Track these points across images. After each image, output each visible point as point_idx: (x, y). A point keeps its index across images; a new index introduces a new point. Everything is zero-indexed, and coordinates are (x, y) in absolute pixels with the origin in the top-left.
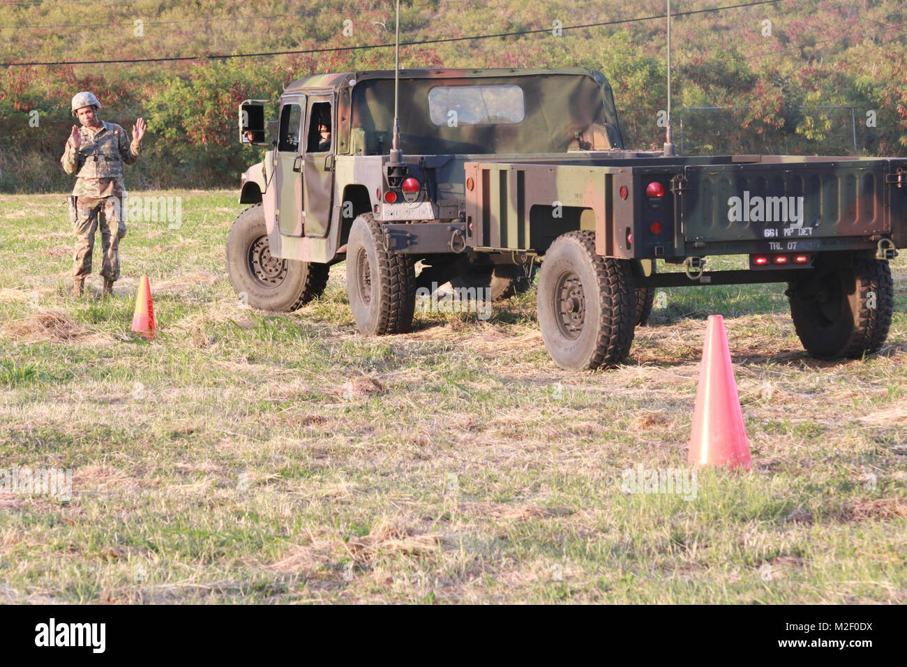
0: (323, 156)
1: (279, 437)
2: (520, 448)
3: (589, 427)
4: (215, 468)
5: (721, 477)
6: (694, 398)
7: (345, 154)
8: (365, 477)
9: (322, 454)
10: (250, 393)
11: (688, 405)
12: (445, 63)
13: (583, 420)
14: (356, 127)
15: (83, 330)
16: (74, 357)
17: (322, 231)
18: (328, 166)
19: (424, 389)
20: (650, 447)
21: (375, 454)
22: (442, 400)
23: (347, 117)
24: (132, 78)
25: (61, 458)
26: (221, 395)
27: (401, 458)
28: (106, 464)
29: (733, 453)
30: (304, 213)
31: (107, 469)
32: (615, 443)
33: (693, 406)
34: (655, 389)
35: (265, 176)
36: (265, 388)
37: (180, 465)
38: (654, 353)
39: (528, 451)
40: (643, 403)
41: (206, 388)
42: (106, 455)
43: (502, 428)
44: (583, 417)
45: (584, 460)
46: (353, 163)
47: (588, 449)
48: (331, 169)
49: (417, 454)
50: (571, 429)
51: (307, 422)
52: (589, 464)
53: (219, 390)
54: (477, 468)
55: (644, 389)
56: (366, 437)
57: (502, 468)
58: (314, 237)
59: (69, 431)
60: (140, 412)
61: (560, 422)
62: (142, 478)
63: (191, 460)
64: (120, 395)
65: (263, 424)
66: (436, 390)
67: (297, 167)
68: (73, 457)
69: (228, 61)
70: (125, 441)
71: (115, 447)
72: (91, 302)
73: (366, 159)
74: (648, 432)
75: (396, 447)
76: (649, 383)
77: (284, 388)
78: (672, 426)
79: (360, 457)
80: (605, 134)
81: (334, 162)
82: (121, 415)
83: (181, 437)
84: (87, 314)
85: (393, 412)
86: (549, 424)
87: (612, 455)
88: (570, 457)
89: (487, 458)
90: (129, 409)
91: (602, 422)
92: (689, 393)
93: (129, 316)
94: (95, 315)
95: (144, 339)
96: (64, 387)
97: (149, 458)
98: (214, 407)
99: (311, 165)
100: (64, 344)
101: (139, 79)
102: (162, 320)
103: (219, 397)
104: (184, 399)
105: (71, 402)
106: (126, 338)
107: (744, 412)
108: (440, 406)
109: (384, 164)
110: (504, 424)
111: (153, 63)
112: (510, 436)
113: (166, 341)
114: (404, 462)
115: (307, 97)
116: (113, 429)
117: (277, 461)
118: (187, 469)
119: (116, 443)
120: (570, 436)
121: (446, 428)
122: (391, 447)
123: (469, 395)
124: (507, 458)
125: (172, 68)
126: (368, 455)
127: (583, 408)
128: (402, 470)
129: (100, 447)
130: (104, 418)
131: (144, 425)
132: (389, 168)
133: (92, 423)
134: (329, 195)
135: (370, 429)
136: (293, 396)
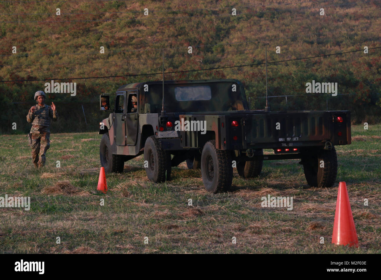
0: (134, 114)
1: (159, 234)
2: (260, 238)
3: (290, 229)
4: (132, 247)
5: (346, 250)
6: (334, 217)
7: (143, 113)
8: (195, 251)
9: (177, 241)
10: (147, 215)
11: (331, 220)
12: (227, 77)
13: (287, 226)
14: (146, 103)
15: (77, 190)
16: (73, 201)
17: (133, 143)
18: (136, 118)
19: (219, 213)
20: (315, 238)
21: (199, 241)
22: (227, 218)
23: (143, 99)
24: (97, 85)
25: (68, 243)
26: (135, 216)
27: (210, 243)
28: (87, 246)
29: (350, 240)
30: (126, 137)
31: (87, 248)
32: (301, 236)
33: (334, 220)
34: (317, 213)
35: (110, 123)
36: (153, 213)
37: (118, 246)
38: (317, 197)
39: (264, 239)
40: (311, 219)
41: (128, 214)
42: (87, 242)
43: (253, 230)
44: (287, 225)
45: (288, 243)
46: (146, 116)
47: (289, 238)
48: (137, 119)
49: (217, 241)
50: (282, 230)
51: (170, 227)
52: (290, 245)
53: (134, 215)
54: (242, 246)
55: (313, 213)
56: (195, 234)
57: (253, 247)
58: (130, 146)
59: (71, 232)
60: (101, 224)
61: (277, 227)
62: (102, 252)
63: (122, 244)
64: (92, 217)
65: (152, 228)
66: (225, 213)
67: (123, 119)
68: (73, 243)
69: (136, 77)
70: (94, 236)
71: (90, 239)
72: (80, 178)
73: (151, 115)
74: (314, 231)
75: (208, 238)
76: (315, 210)
77: (161, 213)
78: (325, 228)
79: (193, 242)
80: (242, 104)
81: (138, 116)
82: (93, 225)
83: (118, 234)
84: (79, 183)
85: (207, 223)
86: (273, 228)
87: (299, 241)
88: (281, 242)
89: (246, 242)
90: (96, 223)
91: (295, 227)
92: (331, 214)
93: (96, 183)
94: (82, 184)
95: (102, 193)
96: (69, 214)
97: (105, 243)
98: (132, 222)
99: (129, 118)
100: (69, 196)
101: (100, 85)
102: (110, 185)
103: (133, 217)
104: (119, 218)
105: (72, 220)
106: (95, 193)
107: (355, 222)
108: (227, 220)
109: (159, 116)
110: (254, 228)
111: (106, 78)
112: (256, 233)
113: (111, 194)
114: (211, 244)
115: (127, 92)
116: (90, 231)
117: (158, 244)
118: (120, 248)
119: (91, 237)
120: (281, 233)
121: (229, 230)
122: (206, 238)
123: (239, 216)
124: (255, 242)
125: (113, 80)
126: (196, 241)
127: (287, 221)
128: (211, 248)
129: (84, 239)
130: (86, 227)
131: (102, 229)
132: (161, 118)
133: (81, 229)
134: (136, 129)
135: (197, 230)
136: (165, 217)
